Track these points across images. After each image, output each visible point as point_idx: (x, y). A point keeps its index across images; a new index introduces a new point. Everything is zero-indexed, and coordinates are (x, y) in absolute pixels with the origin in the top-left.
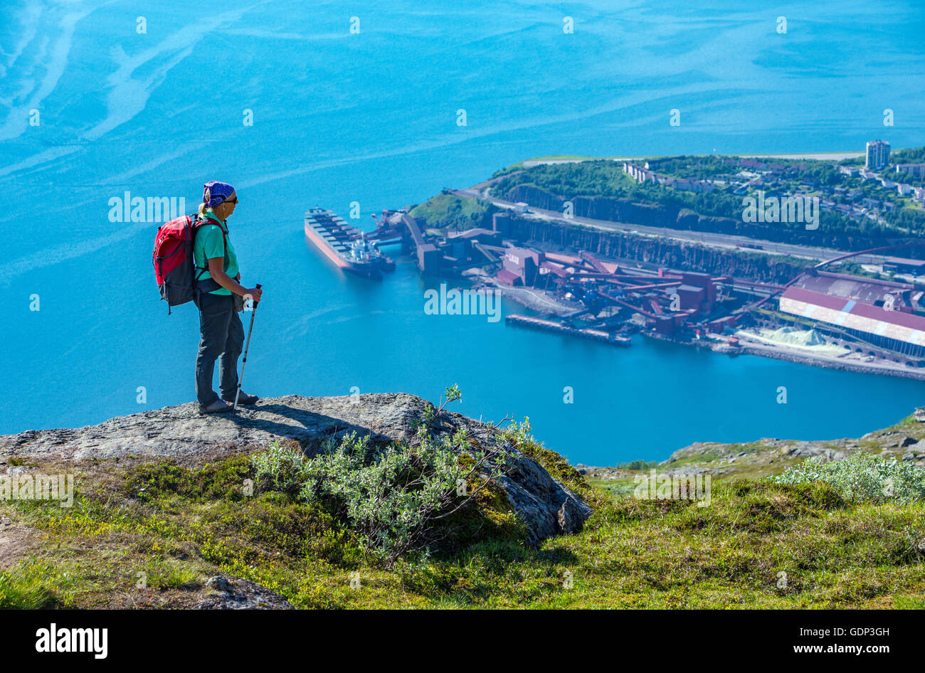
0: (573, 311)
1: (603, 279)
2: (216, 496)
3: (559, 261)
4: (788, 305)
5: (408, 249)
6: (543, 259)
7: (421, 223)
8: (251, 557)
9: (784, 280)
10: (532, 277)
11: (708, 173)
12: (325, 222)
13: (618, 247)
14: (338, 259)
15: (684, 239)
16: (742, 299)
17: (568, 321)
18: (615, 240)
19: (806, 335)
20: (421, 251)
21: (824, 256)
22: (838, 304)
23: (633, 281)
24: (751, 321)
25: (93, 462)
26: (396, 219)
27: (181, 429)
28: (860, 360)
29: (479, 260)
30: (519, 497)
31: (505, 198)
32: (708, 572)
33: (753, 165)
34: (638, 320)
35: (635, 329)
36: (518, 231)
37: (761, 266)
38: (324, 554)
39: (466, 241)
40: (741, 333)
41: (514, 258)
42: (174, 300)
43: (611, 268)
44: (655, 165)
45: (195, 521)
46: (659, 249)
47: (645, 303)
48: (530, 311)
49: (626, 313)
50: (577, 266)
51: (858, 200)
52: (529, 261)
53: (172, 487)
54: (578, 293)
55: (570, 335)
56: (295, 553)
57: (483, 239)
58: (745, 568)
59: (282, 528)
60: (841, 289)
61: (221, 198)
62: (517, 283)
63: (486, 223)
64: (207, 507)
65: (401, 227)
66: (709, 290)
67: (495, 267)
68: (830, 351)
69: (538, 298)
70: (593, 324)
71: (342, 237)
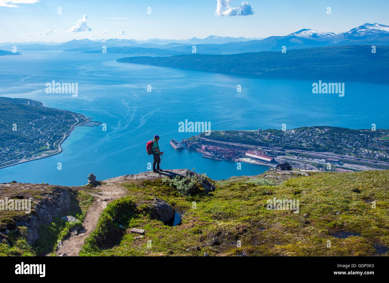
0: (213, 155)
1: (218, 150)
2: (156, 185)
3: (211, 147)
4: (247, 154)
5: (187, 145)
6: (208, 147)
7: (189, 141)
8: (162, 195)
9: (246, 150)
10: (206, 150)
11: (234, 133)
12: (173, 141)
13: (220, 145)
14: (175, 147)
15: (230, 144)
16: (240, 153)
17: (213, 157)
18: (220, 144)
19: (249, 159)
20: (189, 146)
21: (252, 147)
22: (254, 154)
23: (223, 150)
24: (241, 157)
25: (137, 180)
26: (185, 141)
27: (150, 175)
28: (258, 163)
29: (198, 147)
30: (204, 186)
31: (202, 137)
32: (234, 197)
33: (241, 132)
34: (223, 157)
35: (223, 158)
36: (204, 142)
37: (243, 148)
38: (173, 195)
39: (196, 144)
40: (240, 159)
41: (204, 147)
42: (149, 153)
43: (219, 148)
44: (226, 132)
45: (153, 189)
46: (227, 145)
47: (224, 154)
48: (206, 155)
49: (221, 156)
50: (214, 148)
51: (257, 138)
52: (206, 147)
53: (149, 184)
54: (214, 152)
55: (213, 159)
56: (168, 194)
57: (198, 144)
58: (240, 196)
59: (166, 190)
60: (255, 152)
61: (157, 138)
62: (204, 151)
63: (199, 141)
64: (155, 187)
65: (185, 142)
66: (235, 152)
67: (201, 148)
68: (253, 161)
69: (207, 153)
70: (216, 157)
71: (176, 143)
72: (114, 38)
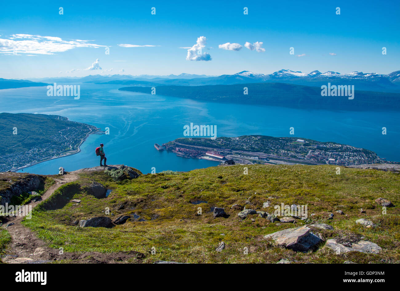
0: (184, 154)
1: (187, 151)
2: (100, 175)
3: (182, 149)
4: (207, 154)
5: (166, 148)
6: (180, 149)
7: (167, 145)
8: (102, 181)
9: (206, 151)
10: (179, 151)
11: (198, 140)
13: (189, 148)
14: (158, 149)
15: (196, 147)
16: (202, 153)
17: (183, 156)
18: (188, 147)
19: (208, 157)
20: (167, 148)
21: (210, 149)
22: (212, 154)
23: (191, 151)
24: (203, 156)
25: (90, 171)
26: (164, 144)
27: (99, 168)
28: (214, 160)
29: (173, 149)
31: (176, 142)
33: (203, 139)
34: (191, 155)
35: (190, 157)
36: (178, 146)
37: (204, 150)
38: (109, 180)
39: (172, 147)
40: (202, 157)
41: (177, 149)
43: (188, 150)
44: (192, 139)
45: (97, 177)
46: (193, 148)
47: (191, 154)
48: (179, 155)
49: (189, 155)
50: (184, 150)
51: (214, 143)
52: (179, 149)
53: (96, 174)
54: (184, 152)
55: (183, 157)
56: (106, 180)
57: (174, 147)
59: (105, 178)
60: (212, 152)
61: (102, 145)
62: (178, 151)
63: (174, 145)
64: (99, 176)
65: (165, 145)
66: (198, 152)
67: (175, 150)
68: (211, 159)
69: (180, 153)
70: (186, 156)
71: (158, 146)
72: (117, 74)
